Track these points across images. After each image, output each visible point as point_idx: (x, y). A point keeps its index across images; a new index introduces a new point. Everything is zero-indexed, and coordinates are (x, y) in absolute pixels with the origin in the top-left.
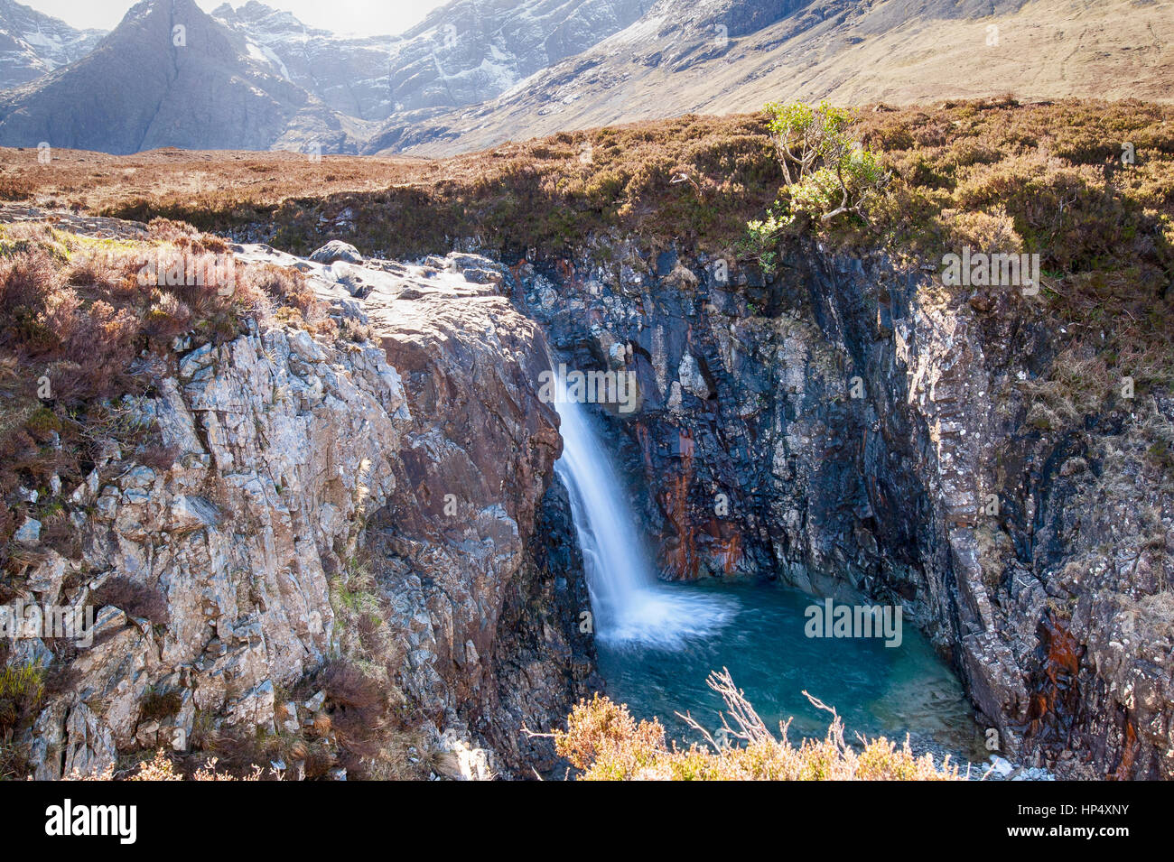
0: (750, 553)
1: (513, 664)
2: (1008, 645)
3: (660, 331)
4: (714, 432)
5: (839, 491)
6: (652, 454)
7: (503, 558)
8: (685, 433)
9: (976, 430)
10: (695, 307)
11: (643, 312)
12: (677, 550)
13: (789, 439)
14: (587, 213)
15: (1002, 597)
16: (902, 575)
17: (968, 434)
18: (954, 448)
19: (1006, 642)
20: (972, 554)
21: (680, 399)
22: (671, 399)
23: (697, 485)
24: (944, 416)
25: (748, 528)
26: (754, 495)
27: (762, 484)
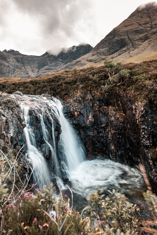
3: (85, 109)
4: (96, 130)
5: (122, 142)
6: (83, 135)
8: (90, 131)
9: (149, 127)
10: (92, 104)
12: (89, 155)
13: (112, 131)
16: (136, 160)
17: (147, 128)
18: (145, 131)
20: (149, 154)
21: (89, 123)
22: (87, 123)
23: (93, 141)
24: (142, 124)
25: (104, 150)
26: (105, 143)
27: (107, 141)
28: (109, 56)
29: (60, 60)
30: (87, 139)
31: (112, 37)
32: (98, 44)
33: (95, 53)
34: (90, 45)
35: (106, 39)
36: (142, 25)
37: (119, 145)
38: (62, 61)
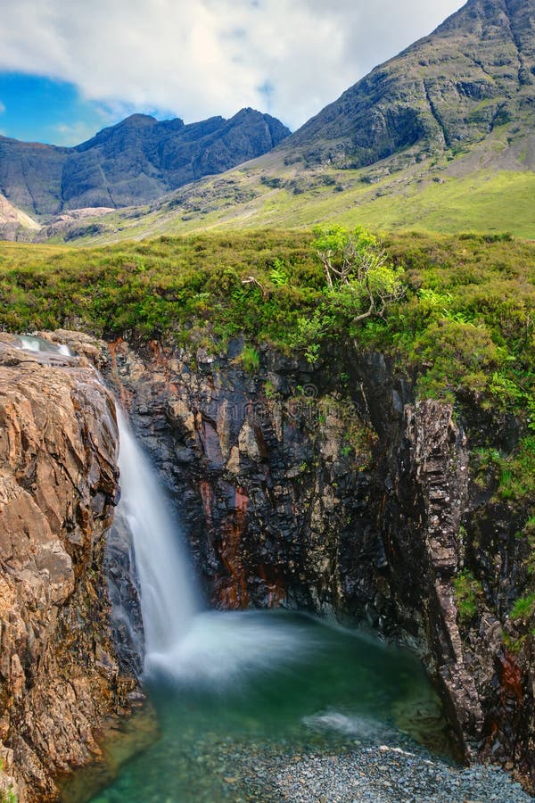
0: (291, 594)
1: (63, 677)
2: (472, 674)
3: (226, 404)
4: (264, 491)
5: (362, 544)
6: (211, 506)
7: (56, 586)
8: (240, 490)
9: (458, 497)
10: (256, 385)
11: (213, 388)
12: (229, 589)
13: (325, 499)
14: (175, 303)
15: (472, 634)
16: (408, 615)
17: (451, 501)
18: (441, 511)
19: (471, 672)
20: (451, 599)
21: (238, 461)
22: (231, 462)
23: (248, 534)
24: (433, 485)
25: (290, 572)
26: (295, 546)
27: (302, 536)
28: (353, 171)
29: (153, 170)
30: (224, 524)
31: (368, 97)
32: (313, 120)
33: (297, 155)
34: (278, 121)
35: (343, 105)
36: (485, 67)
37: (346, 557)
38: (160, 173)
